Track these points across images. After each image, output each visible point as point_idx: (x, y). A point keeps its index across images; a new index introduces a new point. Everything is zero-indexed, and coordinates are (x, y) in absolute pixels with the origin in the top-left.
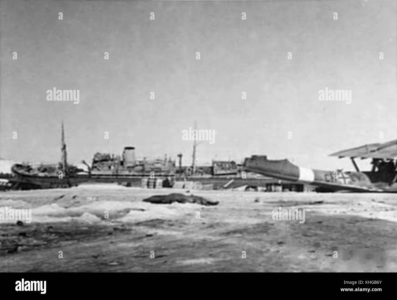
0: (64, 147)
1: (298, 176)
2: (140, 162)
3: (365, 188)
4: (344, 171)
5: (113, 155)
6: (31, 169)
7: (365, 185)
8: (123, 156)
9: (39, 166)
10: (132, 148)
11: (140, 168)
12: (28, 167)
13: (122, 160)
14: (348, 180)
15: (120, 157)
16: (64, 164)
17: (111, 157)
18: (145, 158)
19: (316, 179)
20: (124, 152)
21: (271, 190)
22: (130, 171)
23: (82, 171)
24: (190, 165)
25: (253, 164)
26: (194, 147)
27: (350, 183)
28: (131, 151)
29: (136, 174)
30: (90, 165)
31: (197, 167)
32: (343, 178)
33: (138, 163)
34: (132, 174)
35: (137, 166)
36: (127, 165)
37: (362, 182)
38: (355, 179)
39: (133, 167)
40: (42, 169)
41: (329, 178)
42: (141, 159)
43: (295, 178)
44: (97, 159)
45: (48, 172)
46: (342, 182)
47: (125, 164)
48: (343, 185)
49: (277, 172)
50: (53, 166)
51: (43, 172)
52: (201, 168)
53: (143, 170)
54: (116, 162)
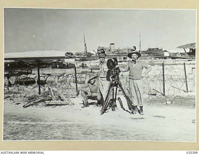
0: (85, 45)
1: (164, 55)
2: (117, 50)
3: (186, 58)
4: (179, 53)
5: (106, 47)
6: (73, 54)
7: (186, 57)
8: (110, 48)
9: (76, 53)
10: (114, 44)
11: (117, 52)
12: (72, 53)
13: (109, 49)
14: (180, 55)
15: (109, 48)
16: (86, 52)
17: (105, 48)
18: (119, 48)
19: (170, 55)
20: (110, 46)
21: (155, 59)
22: (113, 54)
23: (93, 54)
24: (139, 50)
25: (150, 52)
26: (140, 43)
27: (181, 56)
28: (113, 45)
29: (115, 55)
30: (97, 52)
31: (141, 51)
32: (179, 55)
33: (116, 50)
34: (114, 55)
35: (116, 51)
36: (112, 51)
37: (185, 56)
38: (183, 55)
39: (114, 52)
40: (77, 54)
41: (174, 55)
42: (118, 49)
43: (163, 55)
44: (99, 49)
45: (80, 55)
46: (178, 56)
47: (111, 51)
48: (179, 57)
49: (157, 54)
50: (81, 53)
51: (78, 55)
52: (143, 52)
53: (118, 53)
54: (107, 50)
